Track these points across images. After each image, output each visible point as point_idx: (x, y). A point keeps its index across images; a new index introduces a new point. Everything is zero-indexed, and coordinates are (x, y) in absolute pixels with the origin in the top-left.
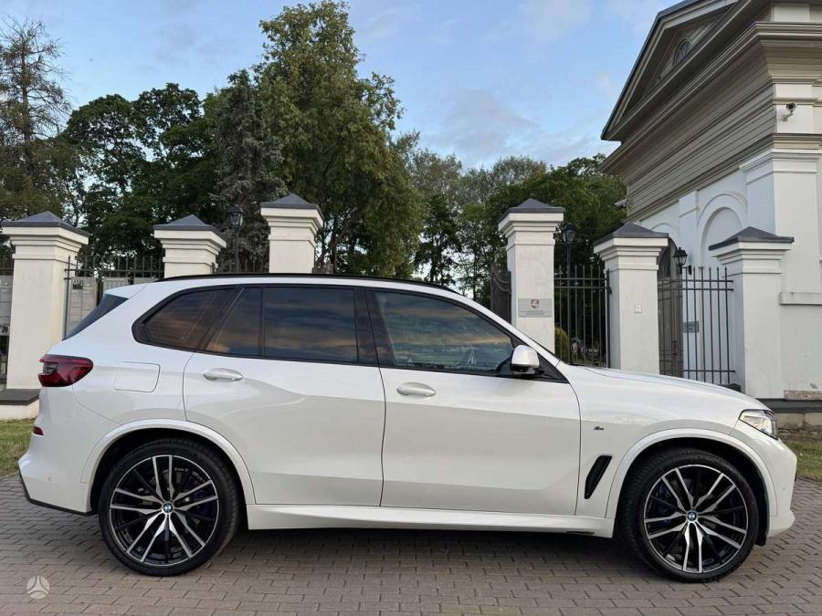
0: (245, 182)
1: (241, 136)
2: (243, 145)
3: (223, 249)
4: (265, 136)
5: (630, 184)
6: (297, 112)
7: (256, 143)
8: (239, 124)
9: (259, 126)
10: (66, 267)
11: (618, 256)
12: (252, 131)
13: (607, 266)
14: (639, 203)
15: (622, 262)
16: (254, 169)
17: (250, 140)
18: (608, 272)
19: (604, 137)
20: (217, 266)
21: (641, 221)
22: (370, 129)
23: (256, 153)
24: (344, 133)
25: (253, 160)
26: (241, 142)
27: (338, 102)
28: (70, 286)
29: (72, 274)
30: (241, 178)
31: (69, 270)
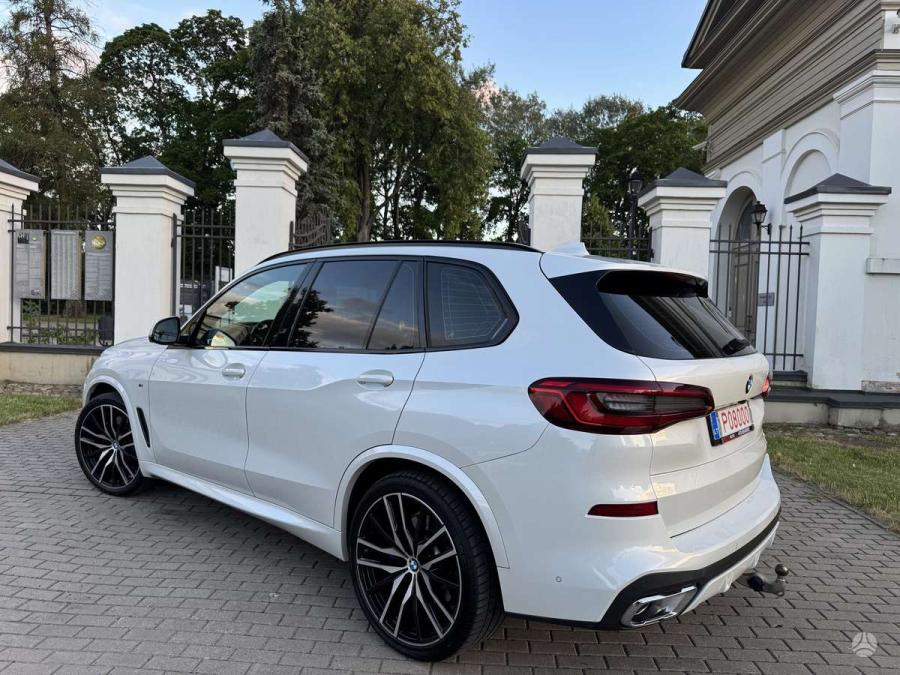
0: (278, 124)
1: (276, 70)
2: (277, 80)
3: (189, 197)
4: (304, 69)
5: (712, 122)
6: (347, 40)
7: (292, 77)
8: (272, 55)
9: (296, 57)
10: (9, 217)
11: (661, 210)
12: (288, 63)
13: (653, 222)
14: (721, 146)
15: (667, 218)
16: (291, 110)
17: (284, 74)
18: (651, 229)
19: (685, 65)
20: (181, 217)
21: (721, 168)
22: (429, 59)
23: (293, 90)
24: (401, 66)
25: (289, 98)
26: (274, 77)
27: (393, 28)
28: (16, 241)
29: (18, 225)
30: (275, 119)
31: (12, 221)
